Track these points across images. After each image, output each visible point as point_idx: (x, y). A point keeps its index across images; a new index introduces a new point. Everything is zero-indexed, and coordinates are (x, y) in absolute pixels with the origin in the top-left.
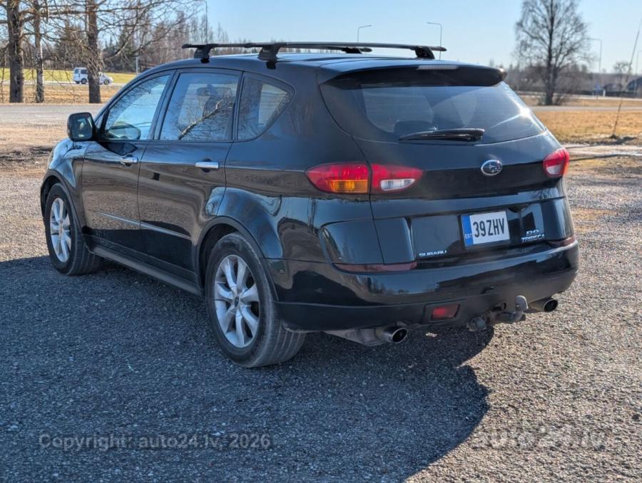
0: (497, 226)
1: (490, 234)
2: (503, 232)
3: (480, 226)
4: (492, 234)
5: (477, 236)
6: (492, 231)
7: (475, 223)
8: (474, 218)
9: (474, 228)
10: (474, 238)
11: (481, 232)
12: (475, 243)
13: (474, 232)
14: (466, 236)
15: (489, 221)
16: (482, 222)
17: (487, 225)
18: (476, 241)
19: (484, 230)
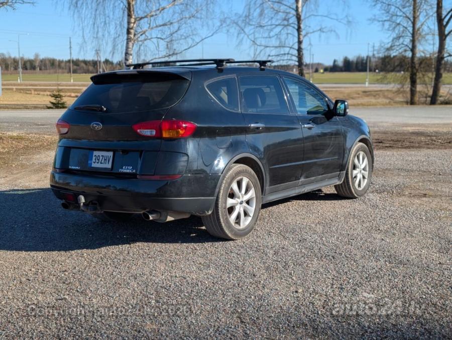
0: (106, 159)
1: (101, 163)
2: (108, 163)
3: (98, 158)
4: (102, 163)
5: (94, 163)
6: (103, 162)
7: (95, 156)
8: (96, 153)
9: (94, 158)
10: (93, 163)
11: (97, 161)
12: (92, 166)
13: (94, 160)
14: (89, 162)
15: (103, 156)
16: (99, 156)
17: (101, 158)
18: (94, 165)
19: (99, 160)
